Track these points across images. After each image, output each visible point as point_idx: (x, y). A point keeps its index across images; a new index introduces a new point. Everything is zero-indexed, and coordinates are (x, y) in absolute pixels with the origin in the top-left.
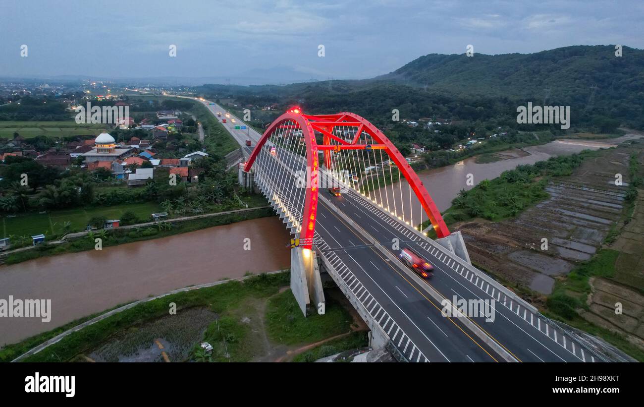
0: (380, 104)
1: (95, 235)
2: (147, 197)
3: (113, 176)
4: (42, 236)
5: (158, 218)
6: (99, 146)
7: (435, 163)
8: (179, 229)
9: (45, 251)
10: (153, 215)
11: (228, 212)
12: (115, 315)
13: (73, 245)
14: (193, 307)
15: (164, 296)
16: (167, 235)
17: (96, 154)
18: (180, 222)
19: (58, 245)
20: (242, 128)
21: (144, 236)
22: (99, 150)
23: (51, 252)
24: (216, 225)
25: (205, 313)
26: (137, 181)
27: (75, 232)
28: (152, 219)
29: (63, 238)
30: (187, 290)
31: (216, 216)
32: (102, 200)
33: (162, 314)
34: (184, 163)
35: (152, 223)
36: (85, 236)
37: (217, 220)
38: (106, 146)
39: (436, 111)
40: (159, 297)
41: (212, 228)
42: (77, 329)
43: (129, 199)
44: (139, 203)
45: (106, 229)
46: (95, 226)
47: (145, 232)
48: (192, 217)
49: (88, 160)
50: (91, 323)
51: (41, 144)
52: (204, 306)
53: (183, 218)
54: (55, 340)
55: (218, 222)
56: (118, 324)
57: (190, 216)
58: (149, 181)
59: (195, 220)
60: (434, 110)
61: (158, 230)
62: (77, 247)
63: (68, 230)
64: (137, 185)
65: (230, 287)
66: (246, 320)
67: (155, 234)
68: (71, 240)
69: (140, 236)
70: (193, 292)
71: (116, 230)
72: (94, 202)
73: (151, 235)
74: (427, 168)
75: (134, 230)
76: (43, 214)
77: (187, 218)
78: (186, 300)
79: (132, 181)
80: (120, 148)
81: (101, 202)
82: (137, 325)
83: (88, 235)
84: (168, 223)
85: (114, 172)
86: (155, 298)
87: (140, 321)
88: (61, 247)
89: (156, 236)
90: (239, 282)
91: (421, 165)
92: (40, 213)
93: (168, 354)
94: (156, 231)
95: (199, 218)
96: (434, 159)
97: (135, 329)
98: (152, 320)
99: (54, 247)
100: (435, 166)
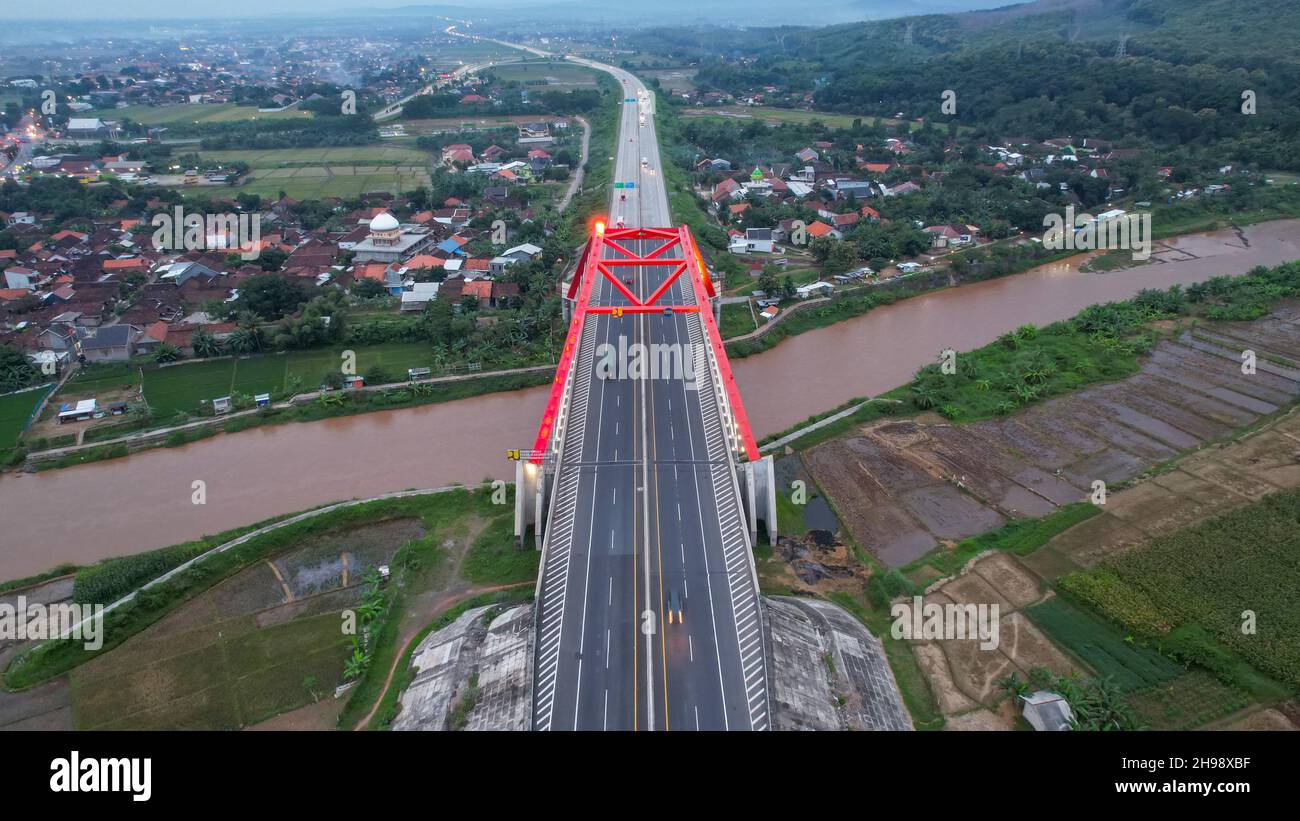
0: (979, 98)
1: (329, 398)
2: (420, 333)
3: (386, 291)
4: (265, 397)
5: (418, 375)
6: (376, 236)
7: (975, 271)
8: (444, 394)
9: (269, 418)
10: (410, 371)
11: (520, 371)
12: (308, 519)
13: (301, 412)
14: (403, 518)
15: (370, 500)
16: (425, 403)
17: (371, 248)
18: (447, 384)
19: (283, 410)
20: (627, 187)
21: (392, 403)
22: (375, 241)
23: (274, 419)
24: (499, 391)
25: (415, 526)
26: (413, 304)
27: (306, 392)
28: (408, 378)
29: (292, 400)
30: (399, 495)
31: (502, 376)
32: (358, 337)
33: (363, 523)
34: (497, 268)
35: (407, 384)
36: (316, 399)
37: (501, 383)
38: (386, 236)
39: (1095, 119)
40: (364, 502)
41: (491, 395)
42: (265, 530)
43: (396, 335)
44: (409, 342)
45: (344, 390)
46: (330, 386)
47: (395, 398)
48: (465, 377)
49: (360, 258)
50: (281, 525)
51: (310, 217)
52: (415, 518)
53: (453, 378)
54: (242, 540)
55: (501, 386)
56: (310, 530)
57: (464, 374)
58: (429, 304)
59: (469, 380)
60: (1089, 117)
61: (413, 396)
62: (306, 414)
63: (298, 388)
64: (414, 310)
65: (453, 498)
66: (449, 544)
67: (408, 401)
68: (300, 404)
69: (387, 403)
70: (406, 499)
71: (357, 392)
72: (346, 340)
73: (402, 402)
74: (953, 282)
75: (379, 393)
76: (283, 355)
77: (458, 377)
78: (395, 508)
79: (408, 304)
80: (410, 233)
81: (355, 340)
82: (331, 534)
83: (319, 398)
84: (427, 385)
85: (387, 284)
86: (358, 503)
87: (336, 528)
88: (286, 414)
89: (408, 404)
90: (467, 492)
91: (937, 276)
92: (279, 353)
93: (348, 572)
94: (409, 397)
95: (475, 379)
96: (975, 262)
97: (327, 538)
98: (347, 529)
99: (279, 412)
100: (974, 277)
